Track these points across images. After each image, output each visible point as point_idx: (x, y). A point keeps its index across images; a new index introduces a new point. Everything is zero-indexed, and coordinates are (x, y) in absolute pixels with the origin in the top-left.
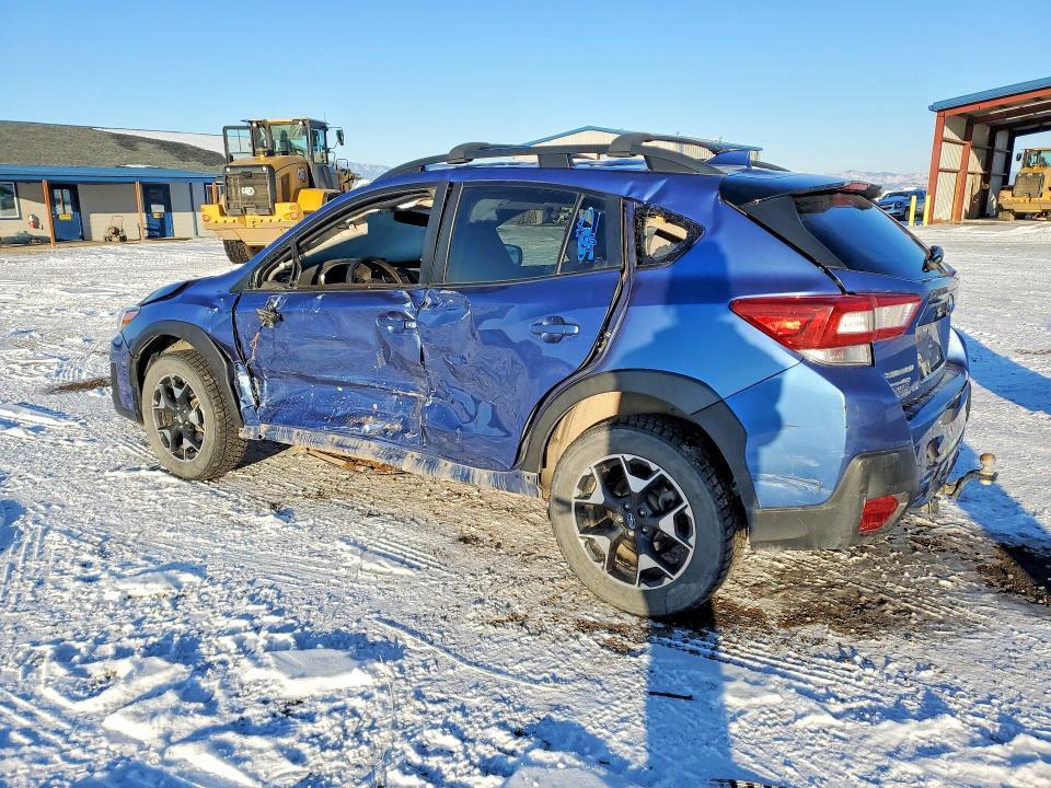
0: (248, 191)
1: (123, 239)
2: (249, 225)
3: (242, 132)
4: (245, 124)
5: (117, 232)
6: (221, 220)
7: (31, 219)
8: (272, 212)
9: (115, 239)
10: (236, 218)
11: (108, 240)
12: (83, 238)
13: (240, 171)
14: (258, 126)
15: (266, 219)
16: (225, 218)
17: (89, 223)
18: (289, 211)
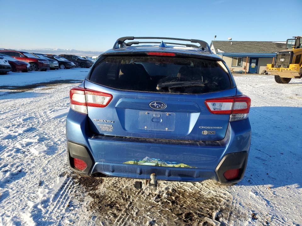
0: (282, 60)
1: (267, 74)
2: (280, 71)
3: (293, 41)
4: (294, 38)
5: (265, 71)
6: (271, 69)
7: (244, 67)
8: (288, 67)
9: (264, 74)
10: (276, 68)
11: (262, 74)
12: (256, 73)
13: (281, 53)
14: (298, 39)
15: (286, 69)
16: (273, 68)
17: (259, 69)
18: (294, 67)
